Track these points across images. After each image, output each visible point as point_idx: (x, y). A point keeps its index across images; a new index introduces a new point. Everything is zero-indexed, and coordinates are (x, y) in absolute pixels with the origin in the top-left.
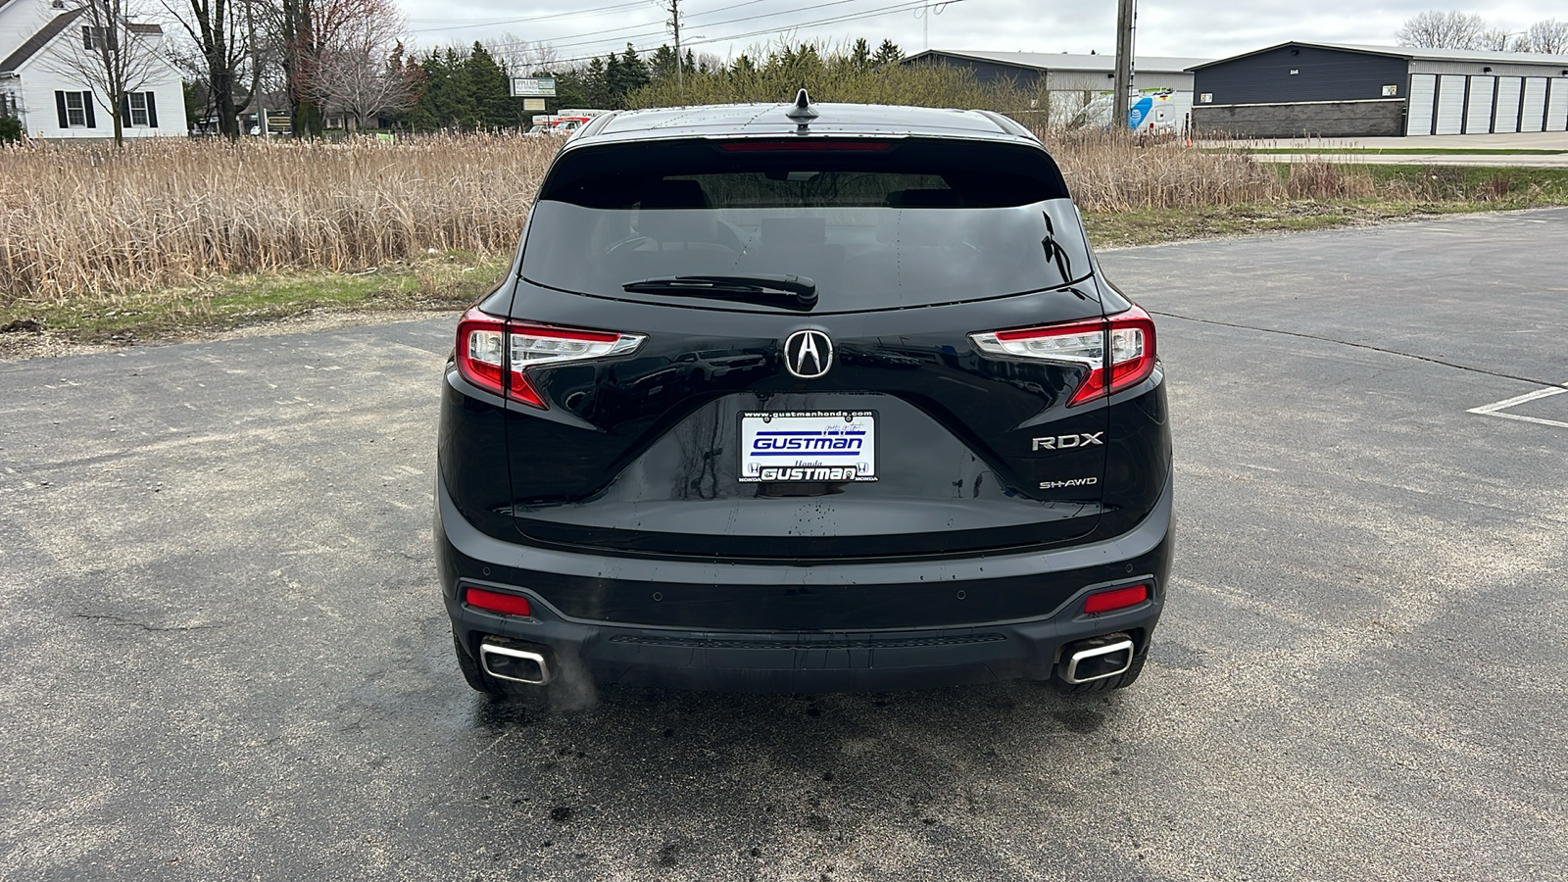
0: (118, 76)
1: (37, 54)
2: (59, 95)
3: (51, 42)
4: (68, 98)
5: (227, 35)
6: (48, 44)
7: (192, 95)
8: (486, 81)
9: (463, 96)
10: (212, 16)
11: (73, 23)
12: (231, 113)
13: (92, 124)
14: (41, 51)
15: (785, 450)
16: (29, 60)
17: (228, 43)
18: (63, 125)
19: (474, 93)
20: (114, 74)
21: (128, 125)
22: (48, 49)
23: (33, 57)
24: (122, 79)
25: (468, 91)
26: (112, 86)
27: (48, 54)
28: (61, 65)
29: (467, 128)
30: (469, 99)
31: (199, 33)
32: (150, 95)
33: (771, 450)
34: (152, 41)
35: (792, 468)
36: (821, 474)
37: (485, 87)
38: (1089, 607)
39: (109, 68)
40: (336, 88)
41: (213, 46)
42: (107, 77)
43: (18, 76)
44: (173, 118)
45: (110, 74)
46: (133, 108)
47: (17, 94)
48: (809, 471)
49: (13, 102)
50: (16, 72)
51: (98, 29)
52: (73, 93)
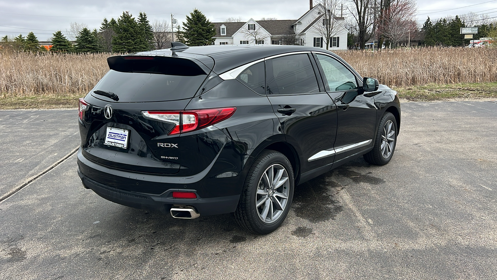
0: (329, 33)
1: (310, 28)
2: (315, 38)
3: (314, 24)
5: (366, 19)
6: (313, 25)
7: (350, 38)
8: (456, 29)
9: (447, 34)
10: (362, 14)
11: (321, 18)
12: (364, 42)
13: (322, 47)
14: (311, 27)
15: (113, 138)
16: (308, 30)
17: (366, 21)
18: (314, 46)
19: (451, 33)
20: (328, 32)
21: (331, 46)
22: (313, 26)
23: (309, 29)
24: (330, 34)
25: (449, 32)
26: (327, 35)
27: (313, 28)
28: (315, 30)
29: (448, 45)
30: (448, 35)
32: (338, 38)
33: (111, 137)
34: (340, 22)
35: (113, 142)
36: (118, 145)
37: (455, 31)
39: (327, 30)
42: (326, 33)
43: (305, 34)
44: (343, 44)
45: (327, 32)
46: (334, 42)
47: (304, 39)
48: (115, 144)
49: (304, 41)
50: (305, 33)
51: (326, 20)
52: (318, 38)
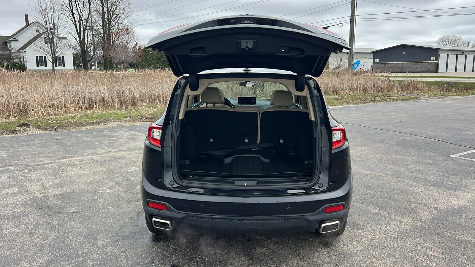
0: (54, 52)
1: (31, 45)
2: (37, 57)
3: (35, 42)
4: (39, 58)
7: (75, 57)
8: (161, 54)
9: (155, 58)
10: (82, 34)
11: (42, 36)
12: (86, 63)
13: (46, 66)
14: (32, 44)
16: (29, 47)
18: (38, 66)
19: (158, 57)
20: (53, 51)
21: (56, 66)
22: (34, 44)
23: (30, 46)
24: (55, 53)
25: (156, 57)
26: (52, 54)
27: (34, 45)
28: (37, 48)
29: (156, 68)
30: (156, 59)
31: (78, 39)
32: (63, 57)
34: (64, 42)
37: (161, 55)
38: (326, 211)
39: (52, 49)
40: (118, 56)
41: (82, 44)
42: (51, 52)
43: (25, 51)
44: (69, 64)
45: (52, 51)
46: (58, 61)
47: (24, 57)
49: (23, 59)
50: (25, 50)
51: (49, 38)
52: (41, 57)
